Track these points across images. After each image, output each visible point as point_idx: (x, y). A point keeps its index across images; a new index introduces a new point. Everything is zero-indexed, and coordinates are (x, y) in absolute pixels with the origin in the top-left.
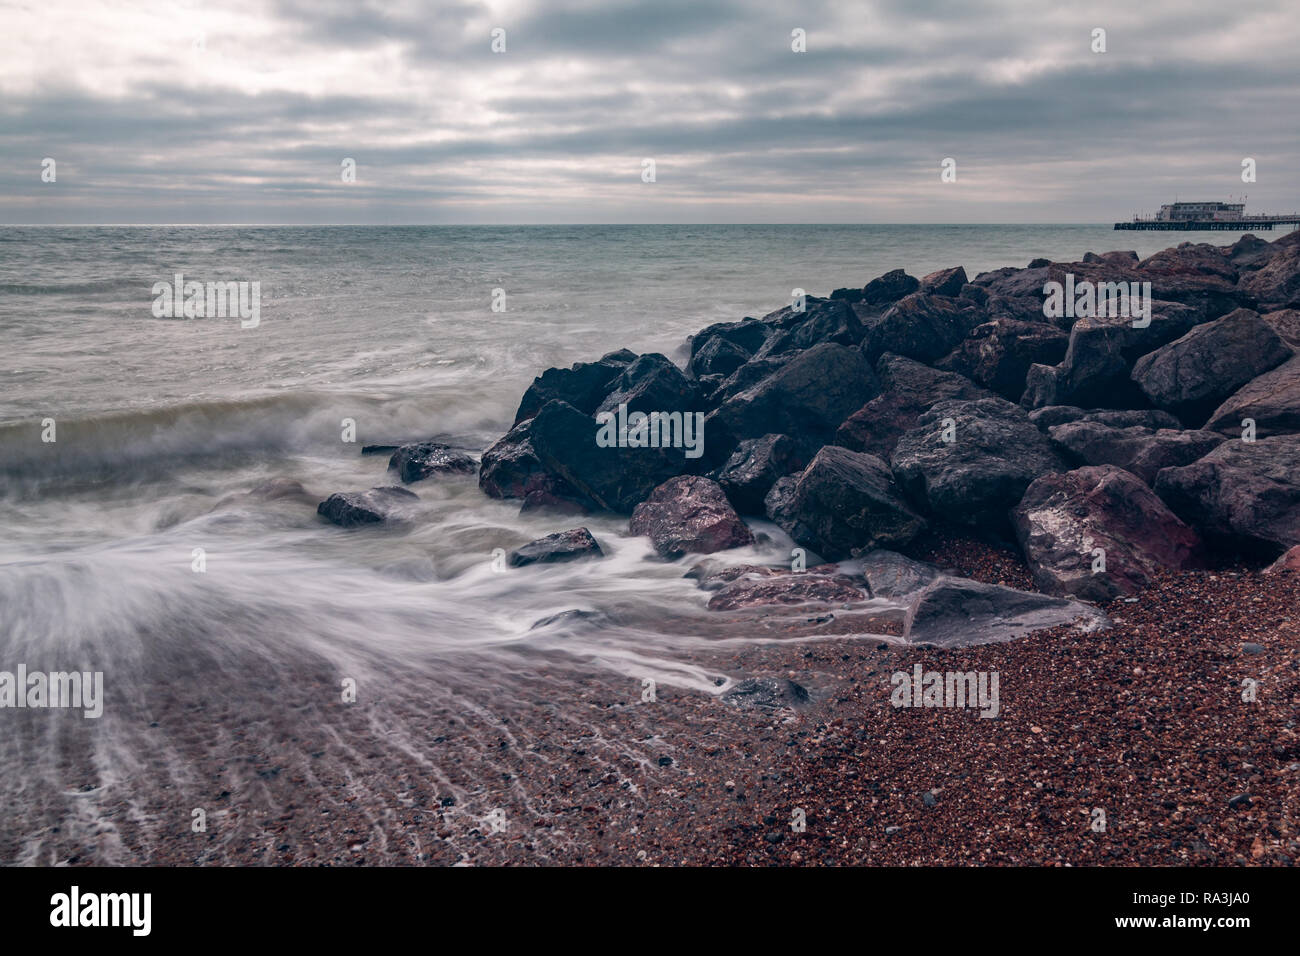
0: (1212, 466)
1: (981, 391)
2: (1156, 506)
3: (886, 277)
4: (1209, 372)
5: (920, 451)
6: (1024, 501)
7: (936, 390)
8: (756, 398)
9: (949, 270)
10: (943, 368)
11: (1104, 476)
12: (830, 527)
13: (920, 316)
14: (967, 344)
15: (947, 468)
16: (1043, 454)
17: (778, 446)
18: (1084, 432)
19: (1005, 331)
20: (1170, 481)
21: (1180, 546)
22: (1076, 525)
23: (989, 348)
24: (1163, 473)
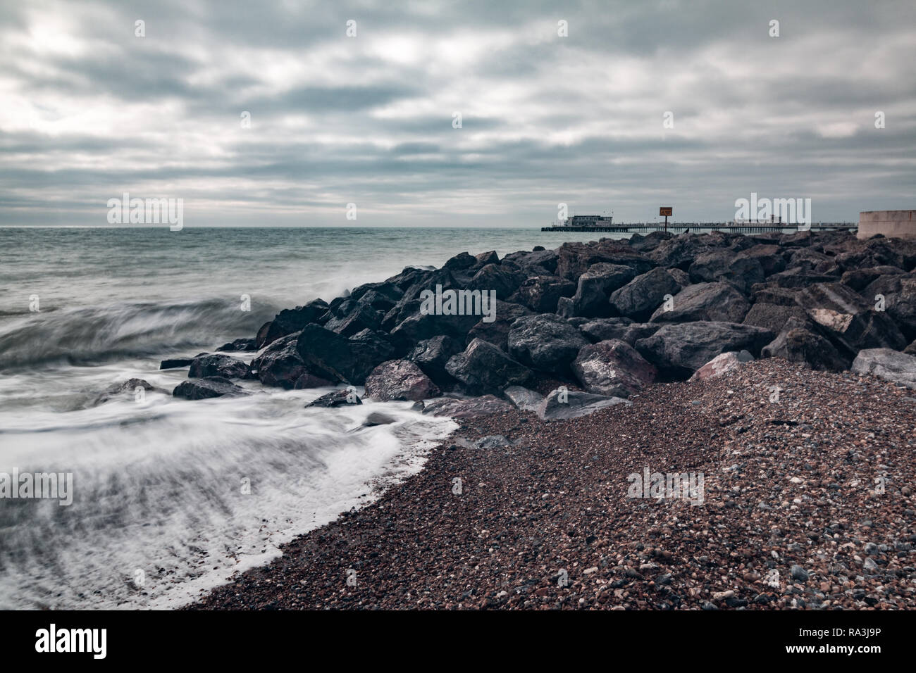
0: (660, 337)
1: (533, 313)
2: (638, 356)
3: (458, 256)
4: (646, 297)
5: (523, 338)
6: (578, 358)
7: (511, 313)
8: (421, 319)
9: (488, 253)
10: (511, 302)
11: (614, 344)
12: (488, 376)
13: (496, 276)
14: (522, 289)
15: (540, 345)
16: (580, 338)
17: (444, 342)
18: (599, 326)
19: (543, 282)
20: (642, 345)
21: (651, 373)
22: (605, 366)
23: (535, 291)
24: (638, 342)
